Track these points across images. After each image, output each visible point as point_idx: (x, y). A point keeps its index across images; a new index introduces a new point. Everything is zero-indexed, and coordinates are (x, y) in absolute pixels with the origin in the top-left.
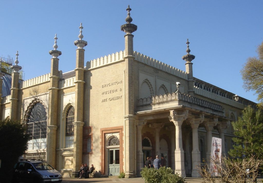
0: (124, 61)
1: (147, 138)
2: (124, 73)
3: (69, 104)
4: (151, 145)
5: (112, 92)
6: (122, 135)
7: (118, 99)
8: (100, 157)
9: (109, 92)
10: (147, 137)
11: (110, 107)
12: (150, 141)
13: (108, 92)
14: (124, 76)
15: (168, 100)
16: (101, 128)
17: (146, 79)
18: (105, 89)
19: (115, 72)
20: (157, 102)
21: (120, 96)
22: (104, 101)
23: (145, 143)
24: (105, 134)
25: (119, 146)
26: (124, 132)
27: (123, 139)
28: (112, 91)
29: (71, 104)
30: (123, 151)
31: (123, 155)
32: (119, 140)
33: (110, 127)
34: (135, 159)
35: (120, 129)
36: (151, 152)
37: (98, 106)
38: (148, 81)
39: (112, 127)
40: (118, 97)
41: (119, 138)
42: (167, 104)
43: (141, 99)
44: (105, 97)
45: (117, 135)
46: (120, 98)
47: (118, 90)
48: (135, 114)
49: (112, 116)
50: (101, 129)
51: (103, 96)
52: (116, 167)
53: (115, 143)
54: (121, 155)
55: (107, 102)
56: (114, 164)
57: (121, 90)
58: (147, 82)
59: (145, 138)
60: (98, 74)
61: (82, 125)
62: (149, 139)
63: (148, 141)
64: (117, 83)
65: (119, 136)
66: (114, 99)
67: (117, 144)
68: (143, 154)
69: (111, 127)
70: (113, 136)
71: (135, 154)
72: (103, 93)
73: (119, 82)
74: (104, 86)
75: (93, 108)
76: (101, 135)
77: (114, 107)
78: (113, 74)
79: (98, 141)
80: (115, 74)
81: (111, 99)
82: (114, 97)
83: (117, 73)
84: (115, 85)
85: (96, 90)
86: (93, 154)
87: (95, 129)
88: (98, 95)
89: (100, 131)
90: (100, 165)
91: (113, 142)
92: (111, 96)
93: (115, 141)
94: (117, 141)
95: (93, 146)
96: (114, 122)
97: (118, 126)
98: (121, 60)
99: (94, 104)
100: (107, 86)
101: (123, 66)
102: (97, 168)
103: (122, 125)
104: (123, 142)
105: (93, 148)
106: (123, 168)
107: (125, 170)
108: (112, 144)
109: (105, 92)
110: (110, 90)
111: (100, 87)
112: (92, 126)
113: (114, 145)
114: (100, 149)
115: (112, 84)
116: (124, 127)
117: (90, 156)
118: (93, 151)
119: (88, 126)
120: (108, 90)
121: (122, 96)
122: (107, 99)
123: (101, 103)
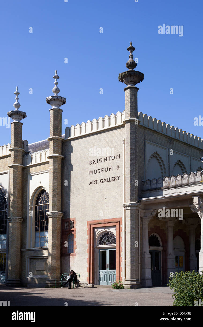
0: (123, 126)
2: (123, 144)
3: (40, 187)
4: (161, 244)
5: (104, 171)
6: (119, 231)
8: (86, 261)
9: (101, 170)
11: (102, 192)
12: (159, 239)
13: (98, 171)
14: (123, 148)
16: (89, 220)
18: (94, 167)
19: (110, 143)
21: (117, 176)
22: (93, 183)
23: (153, 241)
24: (94, 228)
25: (116, 245)
26: (122, 226)
27: (121, 236)
28: (104, 169)
29: (43, 187)
30: (122, 251)
31: (122, 257)
32: (116, 237)
33: (102, 219)
34: (139, 263)
35: (118, 222)
36: (161, 255)
37: (83, 189)
39: (105, 220)
40: (114, 178)
41: (115, 234)
42: (187, 187)
43: (149, 180)
44: (94, 177)
45: (113, 231)
47: (115, 168)
48: (139, 202)
49: (105, 204)
50: (88, 222)
51: (92, 176)
52: (110, 273)
53: (108, 241)
54: (118, 257)
55: (97, 184)
56: (107, 269)
57: (118, 168)
58: (156, 157)
59: (152, 235)
60: (83, 146)
61: (60, 216)
62: (158, 236)
63: (157, 238)
64: (113, 158)
65: (116, 231)
66: (108, 180)
67: (111, 243)
68: (150, 256)
69: (103, 220)
70: (106, 231)
71: (140, 256)
72: (91, 172)
73: (116, 157)
74: (92, 162)
75: (76, 193)
76: (88, 230)
77: (108, 191)
78: (106, 146)
79: (84, 238)
80: (110, 145)
81: (103, 180)
82: (107, 178)
83: (113, 144)
84: (109, 160)
85: (81, 167)
86: (77, 255)
87: (79, 221)
88: (83, 175)
89: (87, 225)
90: (86, 270)
91: (105, 240)
92: (103, 176)
93: (108, 239)
94: (112, 238)
95: (77, 245)
96: (107, 212)
97: (113, 218)
98: (119, 125)
99: (78, 188)
100: (97, 163)
101: (122, 134)
102: (82, 275)
103: (119, 217)
104: (122, 239)
105: (77, 247)
106: (121, 275)
107: (124, 278)
108: (105, 242)
109: (94, 171)
110: (102, 168)
111: (87, 164)
112: (75, 218)
113: (108, 244)
114: (87, 249)
115: (105, 160)
116: (122, 219)
117: (72, 258)
118: (76, 252)
119: (69, 218)
120: (98, 167)
121: (119, 176)
122: (97, 180)
123: (88, 186)
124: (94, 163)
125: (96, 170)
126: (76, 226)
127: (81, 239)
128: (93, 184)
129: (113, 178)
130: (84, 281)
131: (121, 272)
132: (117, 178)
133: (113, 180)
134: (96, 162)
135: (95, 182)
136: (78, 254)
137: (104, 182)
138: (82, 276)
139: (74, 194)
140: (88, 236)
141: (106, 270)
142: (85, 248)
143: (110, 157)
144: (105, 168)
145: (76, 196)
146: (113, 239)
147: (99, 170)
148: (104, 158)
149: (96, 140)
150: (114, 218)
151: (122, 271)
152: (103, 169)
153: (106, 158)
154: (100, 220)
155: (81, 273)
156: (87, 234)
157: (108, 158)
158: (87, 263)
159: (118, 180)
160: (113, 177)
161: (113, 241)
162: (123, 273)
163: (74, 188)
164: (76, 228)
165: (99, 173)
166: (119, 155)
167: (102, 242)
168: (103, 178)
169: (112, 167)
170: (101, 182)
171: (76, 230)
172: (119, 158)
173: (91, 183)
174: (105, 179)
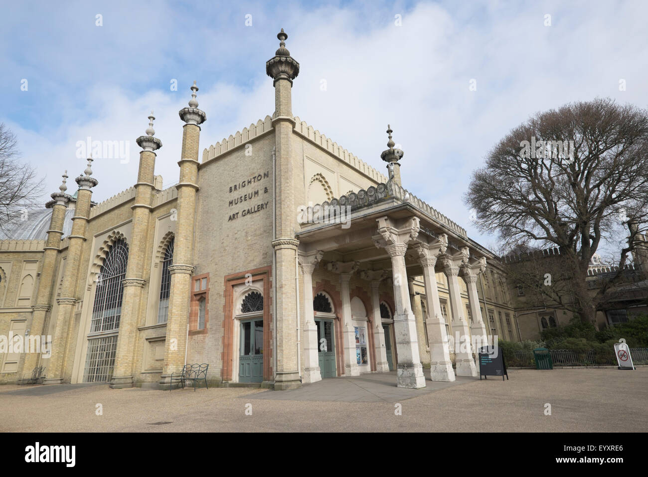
1: (324, 293)
2: (273, 156)
3: (169, 233)
4: (333, 309)
5: (247, 198)
6: (268, 286)
7: (260, 209)
9: (243, 198)
10: (324, 290)
12: (330, 301)
13: (240, 200)
14: (274, 161)
16: (227, 274)
17: (319, 173)
18: (236, 195)
21: (264, 203)
22: (232, 218)
23: (320, 304)
25: (262, 312)
26: (272, 278)
27: (271, 295)
28: (247, 196)
29: (172, 233)
31: (271, 332)
32: (263, 299)
33: (244, 271)
34: (298, 341)
35: (265, 273)
37: (221, 229)
38: (323, 178)
41: (262, 295)
42: (366, 209)
44: (235, 209)
45: (259, 287)
47: (261, 192)
50: (225, 277)
51: (231, 209)
52: (255, 361)
53: (253, 306)
55: (238, 218)
59: (319, 294)
60: (223, 169)
62: (327, 296)
63: (327, 299)
66: (253, 211)
67: (258, 309)
68: (316, 327)
70: (250, 289)
71: (299, 328)
72: (231, 203)
73: (263, 175)
74: (233, 188)
75: (211, 235)
76: (225, 289)
77: (253, 226)
78: (251, 163)
79: (220, 303)
80: (256, 161)
81: (246, 212)
82: (251, 208)
83: (260, 159)
84: (255, 182)
85: (220, 198)
86: (207, 333)
87: (214, 277)
88: (221, 209)
89: (223, 282)
90: (220, 357)
91: (249, 305)
92: (246, 205)
93: (253, 302)
94: (259, 300)
95: (210, 316)
97: (259, 267)
98: (267, 132)
100: (240, 188)
103: (268, 265)
104: (271, 300)
105: (209, 319)
106: (271, 363)
107: (275, 370)
108: (249, 308)
109: (235, 200)
110: (245, 194)
111: (226, 192)
112: (209, 273)
113: (253, 311)
114: (223, 321)
115: (249, 182)
116: (271, 267)
117: (202, 337)
118: (207, 327)
119: (202, 273)
120: (241, 194)
121: (268, 202)
122: (238, 213)
123: (227, 224)
124: (236, 189)
125: (238, 199)
126: (209, 285)
127: (215, 306)
128: (233, 220)
130: (217, 376)
131: (271, 359)
132: (264, 206)
134: (238, 187)
135: (236, 215)
136: (210, 330)
137: (247, 215)
138: (212, 367)
140: (224, 300)
141: (251, 354)
142: (220, 319)
143: (256, 177)
144: (249, 194)
145: (212, 240)
146: (260, 302)
148: (248, 180)
149: (239, 158)
150: (262, 266)
151: (272, 357)
153: (251, 179)
154: (241, 273)
155: (209, 362)
156: (224, 297)
158: (222, 344)
159: (266, 208)
160: (259, 206)
161: (260, 305)
162: (273, 360)
164: (209, 289)
165: (241, 202)
166: (268, 172)
167: (245, 308)
168: (246, 209)
169: (258, 191)
170: (244, 214)
171: (210, 292)
172: (268, 177)
173: (230, 219)
174: (248, 210)
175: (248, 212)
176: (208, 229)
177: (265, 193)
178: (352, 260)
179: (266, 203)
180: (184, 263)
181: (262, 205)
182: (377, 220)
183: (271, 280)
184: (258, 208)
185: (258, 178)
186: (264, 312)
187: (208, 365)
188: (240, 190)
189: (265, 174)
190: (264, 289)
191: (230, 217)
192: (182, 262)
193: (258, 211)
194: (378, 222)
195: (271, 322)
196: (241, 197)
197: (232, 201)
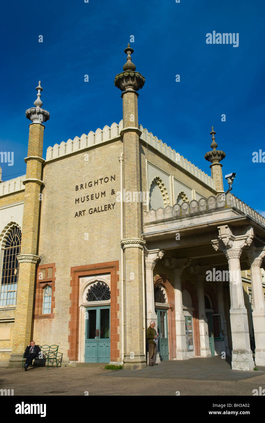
0: (120, 138)
2: (121, 162)
3: (12, 223)
4: (167, 300)
5: (94, 198)
6: (115, 279)
7: (107, 209)
8: (67, 324)
9: (90, 197)
11: (91, 226)
13: (86, 199)
15: (210, 209)
16: (73, 266)
18: (82, 193)
19: (103, 161)
20: (187, 213)
21: (111, 203)
24: (79, 277)
25: (109, 301)
26: (121, 273)
27: (118, 288)
28: (94, 196)
29: (15, 223)
31: (119, 319)
32: (110, 290)
33: (91, 264)
35: (113, 267)
37: (67, 224)
38: (161, 181)
39: (95, 264)
41: (109, 285)
42: (207, 216)
43: (153, 209)
44: (81, 206)
45: (106, 279)
46: (112, 208)
48: (143, 237)
49: (96, 243)
50: (72, 268)
51: (78, 206)
52: (101, 344)
53: (99, 295)
54: (113, 318)
55: (85, 216)
56: (97, 338)
57: (114, 193)
60: (69, 168)
61: (34, 261)
64: (106, 180)
66: (100, 210)
67: (104, 299)
68: (156, 317)
69: (93, 265)
70: (96, 281)
71: (144, 317)
72: (77, 200)
73: (110, 178)
74: (79, 187)
75: (57, 229)
76: (71, 279)
77: (99, 224)
78: (98, 165)
79: (66, 292)
80: (102, 164)
81: (93, 210)
82: (98, 207)
83: (107, 162)
84: (101, 183)
85: (65, 195)
86: (55, 317)
87: (60, 268)
88: (67, 204)
89: (70, 272)
90: (68, 340)
91: (95, 294)
92: (93, 204)
93: (99, 292)
94: (104, 291)
95: (56, 302)
96: (99, 254)
97: (107, 261)
98: (114, 138)
99: (60, 222)
100: (86, 188)
101: (118, 149)
102: (61, 347)
103: (115, 260)
104: (119, 292)
105: (56, 306)
106: (118, 347)
107: (122, 352)
108: (94, 297)
109: (81, 198)
110: (92, 194)
111: (72, 190)
112: (55, 263)
113: (99, 300)
114: (70, 308)
115: (96, 183)
116: (119, 262)
117: (48, 321)
118: (54, 312)
119: (47, 263)
120: (87, 194)
121: (115, 203)
122: (85, 210)
123: (72, 219)
124: (82, 188)
125: (84, 197)
126: (55, 274)
127: (61, 294)
128: (80, 216)
129: (106, 207)
130: (64, 356)
131: (118, 343)
132: (112, 207)
133: (106, 209)
134: (84, 186)
135: (83, 212)
136: (57, 315)
137: (94, 213)
138: (61, 349)
139: (54, 231)
140: (71, 289)
141: (95, 338)
142: (66, 306)
143: (103, 179)
144: (96, 194)
145: (58, 234)
146: (106, 293)
147: (88, 197)
148: (95, 181)
150: (109, 261)
151: (119, 341)
152: (92, 196)
153: (98, 180)
154: (88, 265)
155: (60, 343)
156: (71, 286)
157: (99, 181)
158: (69, 328)
160: (106, 205)
161: (106, 295)
162: (121, 344)
163: (55, 223)
164: (55, 278)
165: (87, 201)
166: (115, 175)
167: (91, 297)
168: (93, 208)
169: (105, 192)
170: (91, 212)
171: (56, 281)
172: (114, 179)
173: (76, 215)
174: (95, 209)
175: (95, 210)
176: (53, 222)
177: (112, 194)
178: (186, 257)
179: (113, 204)
180: (32, 254)
181: (109, 205)
182: (218, 227)
183: (118, 274)
184: (105, 208)
185: (105, 180)
186: (111, 301)
187: (58, 346)
188: (87, 189)
189: (112, 177)
190: (111, 281)
191: (77, 213)
192: (30, 252)
193: (105, 210)
194: (219, 229)
195: (119, 310)
196: (88, 196)
197: (79, 198)
